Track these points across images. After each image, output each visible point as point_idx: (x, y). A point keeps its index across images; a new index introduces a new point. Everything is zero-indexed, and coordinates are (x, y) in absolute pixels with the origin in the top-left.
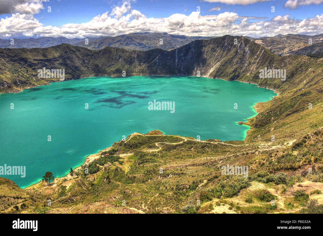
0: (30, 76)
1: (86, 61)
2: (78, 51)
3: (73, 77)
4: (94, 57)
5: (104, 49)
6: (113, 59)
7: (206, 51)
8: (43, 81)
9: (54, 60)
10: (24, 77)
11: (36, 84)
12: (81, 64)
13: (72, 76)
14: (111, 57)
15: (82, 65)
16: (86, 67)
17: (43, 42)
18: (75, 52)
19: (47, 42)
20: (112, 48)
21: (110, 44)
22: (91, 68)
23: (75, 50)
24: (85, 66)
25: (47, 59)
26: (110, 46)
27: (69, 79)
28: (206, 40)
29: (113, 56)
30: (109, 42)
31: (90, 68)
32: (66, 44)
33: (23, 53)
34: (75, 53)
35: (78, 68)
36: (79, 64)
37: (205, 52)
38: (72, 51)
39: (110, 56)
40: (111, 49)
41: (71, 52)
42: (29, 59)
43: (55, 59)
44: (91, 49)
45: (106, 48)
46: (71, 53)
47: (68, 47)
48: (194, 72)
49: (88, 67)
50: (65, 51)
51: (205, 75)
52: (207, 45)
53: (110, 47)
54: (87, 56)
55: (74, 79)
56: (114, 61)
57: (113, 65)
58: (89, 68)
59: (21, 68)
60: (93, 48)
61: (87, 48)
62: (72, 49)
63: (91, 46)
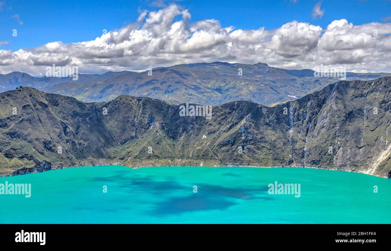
1: (70, 129)
2: (54, 105)
3: (36, 167)
4: (90, 119)
5: (115, 102)
6: (133, 126)
7: (366, 109)
12: (58, 136)
13: (35, 164)
14: (131, 120)
15: (61, 138)
16: (68, 144)
18: (46, 106)
20: (133, 98)
21: (128, 90)
22: (80, 144)
23: (46, 102)
24: (67, 141)
26: (130, 95)
27: (28, 170)
28: (366, 82)
29: (135, 117)
30: (126, 85)
31: (78, 146)
32: (27, 88)
34: (47, 109)
35: (51, 145)
36: (53, 134)
37: (365, 111)
38: (41, 104)
39: (129, 117)
40: (131, 101)
41: (38, 106)
44: (84, 101)
45: (119, 99)
46: (37, 109)
47: (31, 95)
48: (337, 159)
49: (73, 142)
50: (23, 105)
51: (367, 167)
52: (367, 93)
53: (128, 96)
54: (73, 116)
55: (38, 170)
56: (137, 129)
57: (132, 138)
58: (75, 144)
60: (88, 97)
61: (75, 99)
62: (41, 101)
63: (85, 92)
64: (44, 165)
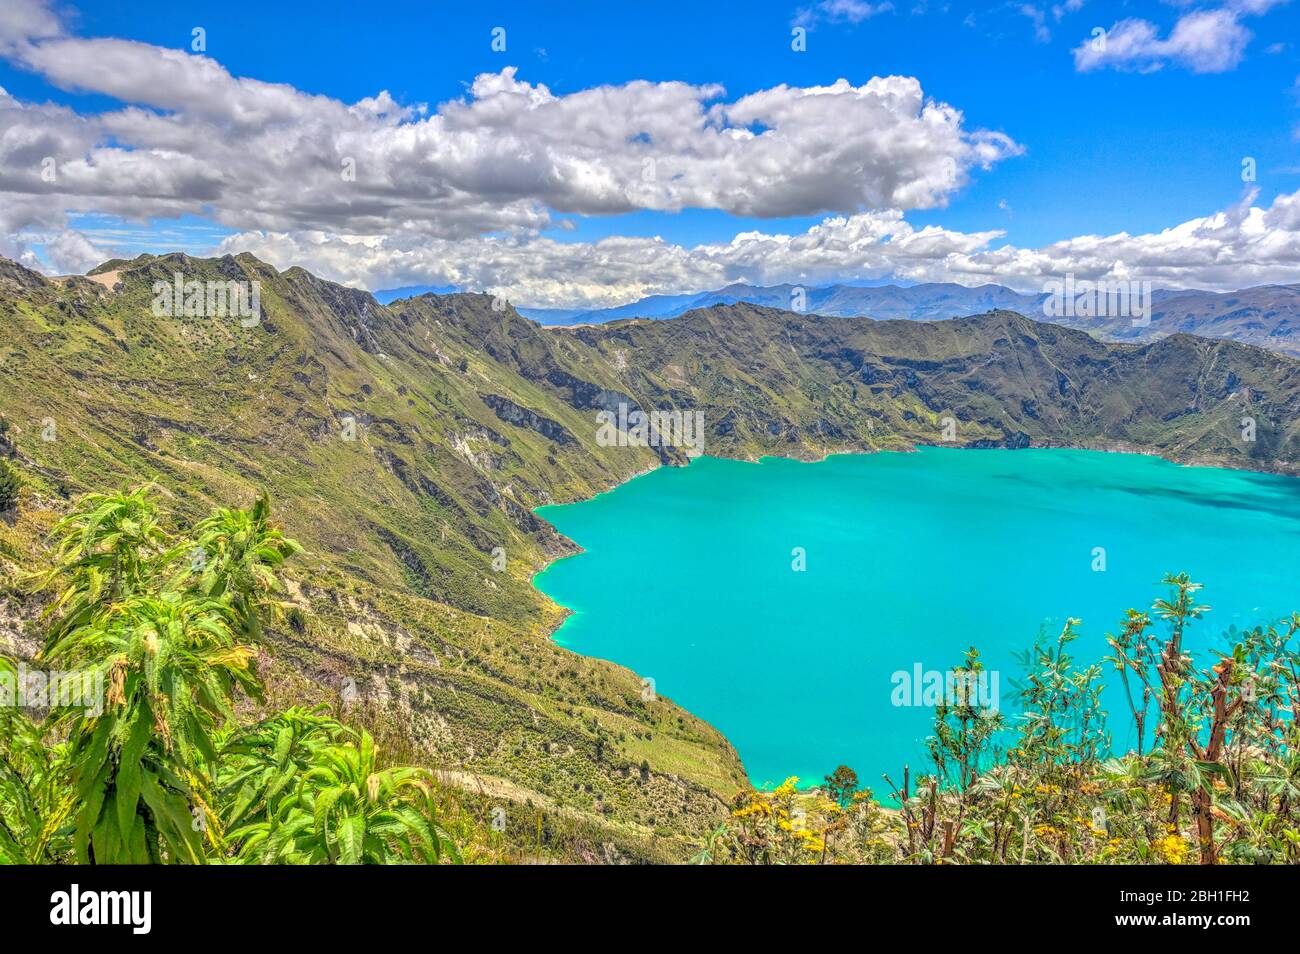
0: (859, 414)
1: (1072, 384)
2: (1049, 343)
3: (1004, 439)
4: (1111, 370)
5: (1164, 345)
6: (1194, 390)
8: (896, 436)
9: (950, 366)
10: (842, 413)
11: (871, 444)
12: (1049, 395)
13: (1004, 435)
14: (1190, 379)
15: (1053, 398)
16: (1064, 409)
17: (925, 300)
18: (1034, 343)
19: (939, 303)
20: (1201, 340)
21: (1192, 325)
22: (1086, 412)
23: (1035, 337)
24: (1064, 405)
25: (927, 362)
26: (1194, 333)
27: (990, 443)
29: (1200, 374)
30: (1189, 316)
31: (1081, 414)
32: (1006, 312)
33: (857, 332)
34: (1035, 349)
35: (1033, 408)
36: (1040, 390)
38: (1027, 339)
39: (1186, 374)
40: (1196, 345)
41: (1021, 343)
42: (869, 354)
43: (955, 365)
44: (1102, 339)
45: (1171, 340)
46: (1018, 347)
47: (1010, 324)
49: (1074, 407)
50: (995, 339)
53: (1191, 336)
54: (1078, 364)
55: (1007, 446)
56: (1200, 396)
57: (1189, 411)
58: (1077, 411)
59: (840, 382)
60: (1112, 333)
61: (1087, 335)
62: (1027, 334)
63: (1105, 325)
64: (1019, 439)
